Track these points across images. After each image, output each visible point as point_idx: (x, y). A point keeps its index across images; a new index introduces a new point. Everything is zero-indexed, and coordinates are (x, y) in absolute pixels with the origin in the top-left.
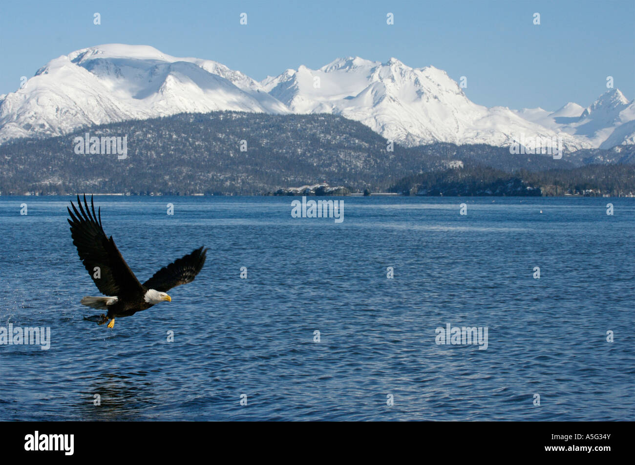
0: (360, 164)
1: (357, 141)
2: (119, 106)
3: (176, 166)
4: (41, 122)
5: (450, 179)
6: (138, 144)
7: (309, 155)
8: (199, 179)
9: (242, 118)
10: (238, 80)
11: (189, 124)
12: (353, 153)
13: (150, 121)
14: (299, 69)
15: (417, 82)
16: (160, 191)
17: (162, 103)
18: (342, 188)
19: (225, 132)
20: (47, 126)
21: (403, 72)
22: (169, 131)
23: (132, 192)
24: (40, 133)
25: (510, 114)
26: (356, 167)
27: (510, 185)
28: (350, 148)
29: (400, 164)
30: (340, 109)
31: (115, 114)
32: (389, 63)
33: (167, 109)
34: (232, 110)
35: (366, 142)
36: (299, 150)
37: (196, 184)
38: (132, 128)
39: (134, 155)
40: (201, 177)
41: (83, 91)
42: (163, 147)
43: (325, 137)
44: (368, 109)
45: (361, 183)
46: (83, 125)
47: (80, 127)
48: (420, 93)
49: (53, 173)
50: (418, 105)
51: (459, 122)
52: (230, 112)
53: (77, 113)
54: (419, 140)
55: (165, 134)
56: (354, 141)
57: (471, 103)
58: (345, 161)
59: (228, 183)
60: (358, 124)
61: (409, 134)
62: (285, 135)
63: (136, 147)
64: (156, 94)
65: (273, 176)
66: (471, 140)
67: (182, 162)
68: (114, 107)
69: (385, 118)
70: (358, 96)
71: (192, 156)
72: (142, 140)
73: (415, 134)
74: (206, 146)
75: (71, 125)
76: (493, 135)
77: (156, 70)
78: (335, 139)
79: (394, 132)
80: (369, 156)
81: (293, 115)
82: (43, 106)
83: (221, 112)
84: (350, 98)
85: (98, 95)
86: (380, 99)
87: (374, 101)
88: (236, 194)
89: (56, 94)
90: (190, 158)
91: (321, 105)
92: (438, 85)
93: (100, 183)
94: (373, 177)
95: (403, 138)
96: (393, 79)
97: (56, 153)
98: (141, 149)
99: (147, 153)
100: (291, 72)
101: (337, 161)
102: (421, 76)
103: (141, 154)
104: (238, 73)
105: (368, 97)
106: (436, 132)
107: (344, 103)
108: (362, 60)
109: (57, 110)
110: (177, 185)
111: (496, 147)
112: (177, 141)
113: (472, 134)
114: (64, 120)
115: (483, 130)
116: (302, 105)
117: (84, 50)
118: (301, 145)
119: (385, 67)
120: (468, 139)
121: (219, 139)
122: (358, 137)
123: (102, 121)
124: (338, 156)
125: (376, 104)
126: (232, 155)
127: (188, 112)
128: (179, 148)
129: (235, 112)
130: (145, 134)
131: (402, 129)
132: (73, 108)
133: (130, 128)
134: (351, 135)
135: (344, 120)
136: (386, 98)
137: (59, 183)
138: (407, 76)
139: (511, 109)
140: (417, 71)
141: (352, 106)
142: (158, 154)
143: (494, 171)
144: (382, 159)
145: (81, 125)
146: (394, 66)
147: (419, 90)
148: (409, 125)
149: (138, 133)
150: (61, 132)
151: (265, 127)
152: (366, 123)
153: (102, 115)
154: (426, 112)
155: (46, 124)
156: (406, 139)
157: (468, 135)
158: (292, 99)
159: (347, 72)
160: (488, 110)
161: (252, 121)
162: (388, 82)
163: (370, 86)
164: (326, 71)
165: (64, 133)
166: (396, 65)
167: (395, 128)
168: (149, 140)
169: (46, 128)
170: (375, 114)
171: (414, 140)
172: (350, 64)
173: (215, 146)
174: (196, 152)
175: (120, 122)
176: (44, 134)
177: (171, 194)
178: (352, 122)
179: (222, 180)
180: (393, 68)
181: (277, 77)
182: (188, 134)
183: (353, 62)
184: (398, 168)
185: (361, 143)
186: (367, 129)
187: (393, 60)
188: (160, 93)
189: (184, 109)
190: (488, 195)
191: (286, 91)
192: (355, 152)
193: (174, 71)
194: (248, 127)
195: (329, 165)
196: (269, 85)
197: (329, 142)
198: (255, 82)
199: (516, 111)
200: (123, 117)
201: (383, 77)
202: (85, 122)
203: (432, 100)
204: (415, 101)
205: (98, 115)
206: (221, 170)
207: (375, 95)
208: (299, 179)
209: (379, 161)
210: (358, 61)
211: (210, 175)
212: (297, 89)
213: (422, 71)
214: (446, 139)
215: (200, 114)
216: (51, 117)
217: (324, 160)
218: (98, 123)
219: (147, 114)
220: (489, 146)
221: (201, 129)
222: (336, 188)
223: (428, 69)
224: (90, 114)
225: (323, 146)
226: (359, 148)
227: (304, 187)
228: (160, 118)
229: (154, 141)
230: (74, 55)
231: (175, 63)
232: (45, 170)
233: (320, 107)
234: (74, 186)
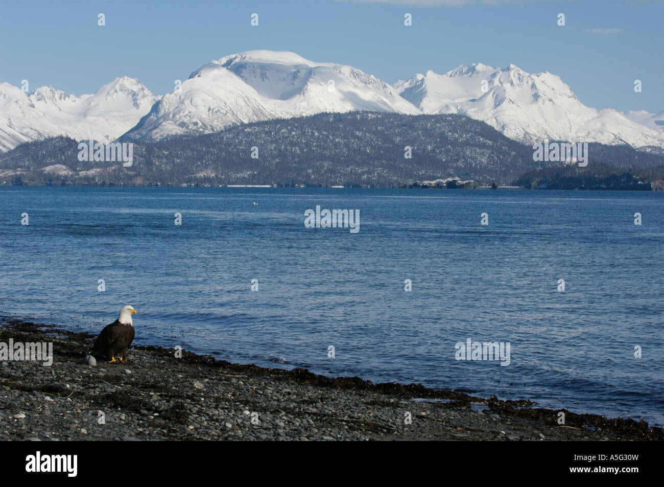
0: (484, 160)
1: (481, 139)
2: (265, 107)
3: (318, 160)
4: (194, 120)
5: (568, 175)
6: (283, 141)
7: (438, 151)
8: (339, 172)
9: (377, 118)
10: (372, 83)
11: (329, 122)
12: (478, 150)
13: (294, 119)
14: (427, 74)
15: (533, 86)
16: (304, 183)
17: (304, 104)
18: (472, 181)
19: (362, 130)
20: (200, 124)
21: (521, 77)
22: (311, 129)
23: (279, 184)
24: (194, 130)
25: (619, 116)
26: (481, 162)
27: (622, 180)
28: (476, 145)
29: (520, 160)
30: (465, 110)
31: (261, 113)
32: (508, 69)
33: (308, 109)
34: (368, 110)
35: (490, 140)
36: (429, 147)
37: (337, 178)
38: (278, 126)
39: (280, 151)
40: (341, 171)
41: (232, 92)
42: (306, 144)
43: (452, 135)
44: (490, 111)
45: (486, 178)
46: (233, 123)
47: (230, 126)
48: (536, 97)
49: (206, 167)
50: (534, 107)
51: (572, 123)
52: (367, 112)
53: (227, 112)
54: (535, 138)
55: (308, 132)
56: (479, 139)
57: (582, 105)
58: (471, 157)
59: (365, 177)
60: (482, 124)
61: (526, 133)
62: (416, 133)
63: (281, 143)
64: (298, 96)
65: (406, 171)
66: (583, 139)
67: (323, 157)
68: (260, 107)
69: (505, 119)
70: (480, 98)
71: (333, 152)
72: (287, 137)
73: (531, 133)
74: (345, 143)
75: (222, 124)
76: (602, 134)
77: (299, 74)
78: (461, 137)
79: (514, 131)
80: (492, 153)
81: (424, 115)
82: (196, 106)
83: (357, 112)
84: (473, 100)
85: (246, 97)
86: (501, 101)
87: (495, 103)
88: (372, 186)
89: (209, 95)
90: (331, 154)
91: (447, 106)
92: (553, 89)
93: (249, 176)
94: (496, 172)
95: (521, 136)
96: (512, 83)
97: (210, 148)
98: (286, 146)
99: (292, 149)
100: (420, 77)
101: (464, 157)
102: (537, 80)
103: (286, 150)
104: (373, 77)
105: (490, 99)
106: (551, 132)
107: (467, 105)
108: (484, 66)
109: (209, 109)
110: (319, 179)
111: (605, 146)
112: (319, 138)
113: (583, 134)
114: (215, 119)
115: (593, 130)
116: (430, 107)
117: (234, 56)
118: (431, 142)
119: (505, 72)
120: (580, 138)
121: (357, 137)
122: (483, 136)
123: (249, 119)
124: (464, 153)
125: (496, 106)
126: (368, 151)
127: (328, 112)
128: (320, 145)
129: (371, 113)
130: (290, 132)
131: (521, 129)
132: (223, 107)
133: (276, 126)
134: (476, 133)
135: (469, 120)
136: (506, 100)
137: (212, 175)
138: (525, 80)
139: (617, 111)
140: (534, 77)
141: (474, 108)
142: (301, 150)
143: (608, 167)
144: (504, 156)
145: (231, 123)
146: (513, 71)
147: (536, 94)
148: (527, 125)
149: (283, 131)
150: (212, 129)
151: (398, 126)
152: (489, 123)
153: (250, 114)
154: (542, 113)
155: (199, 122)
156: (524, 137)
157: (580, 134)
158: (421, 101)
159: (470, 77)
160: (598, 112)
161: (386, 121)
162: (507, 86)
163: (491, 89)
164: (451, 76)
165: (215, 130)
166: (515, 71)
167: (514, 127)
168: (293, 137)
169: (199, 126)
170: (496, 115)
171: (531, 139)
172: (472, 70)
173: (353, 143)
174: (336, 148)
175: (267, 121)
176: (197, 131)
177: (313, 186)
178: (477, 121)
179: (360, 174)
180: (512, 73)
181: (407, 81)
182: (328, 132)
183: (476, 68)
184: (518, 164)
185: (485, 141)
186: (491, 128)
187: (512, 66)
188: (302, 95)
189: (324, 108)
190: (602, 189)
191: (414, 94)
192: (480, 149)
193: (314, 74)
194: (383, 126)
195: (457, 161)
196: (400, 88)
197: (456, 139)
198: (387, 85)
199: (623, 113)
200: (268, 117)
201: (502, 81)
202: (234, 121)
203: (547, 102)
204: (532, 103)
205: (246, 114)
206: (359, 165)
207: (496, 98)
208: (430, 173)
209: (501, 157)
210: (480, 67)
211: (349, 169)
212: (426, 92)
213: (538, 76)
214: (560, 138)
215: (339, 113)
216: (204, 116)
217: (452, 156)
218: (246, 121)
219: (290, 113)
220: (600, 144)
221: (340, 128)
222: (467, 182)
223: (543, 74)
224: (239, 113)
225: (451, 143)
226: (483, 146)
227: (437, 181)
228: (303, 117)
229: (298, 138)
230: (224, 60)
231: (315, 68)
232: (199, 163)
233: (446, 109)
234: (226, 179)
